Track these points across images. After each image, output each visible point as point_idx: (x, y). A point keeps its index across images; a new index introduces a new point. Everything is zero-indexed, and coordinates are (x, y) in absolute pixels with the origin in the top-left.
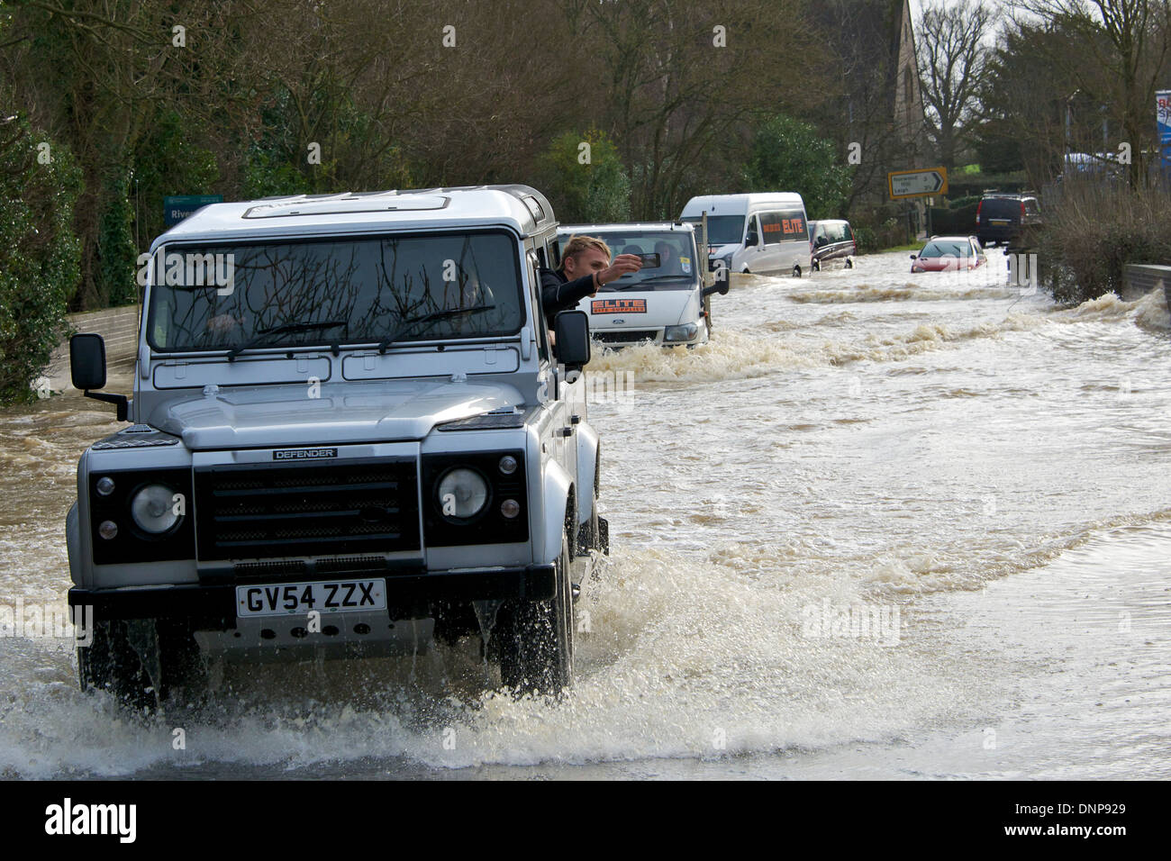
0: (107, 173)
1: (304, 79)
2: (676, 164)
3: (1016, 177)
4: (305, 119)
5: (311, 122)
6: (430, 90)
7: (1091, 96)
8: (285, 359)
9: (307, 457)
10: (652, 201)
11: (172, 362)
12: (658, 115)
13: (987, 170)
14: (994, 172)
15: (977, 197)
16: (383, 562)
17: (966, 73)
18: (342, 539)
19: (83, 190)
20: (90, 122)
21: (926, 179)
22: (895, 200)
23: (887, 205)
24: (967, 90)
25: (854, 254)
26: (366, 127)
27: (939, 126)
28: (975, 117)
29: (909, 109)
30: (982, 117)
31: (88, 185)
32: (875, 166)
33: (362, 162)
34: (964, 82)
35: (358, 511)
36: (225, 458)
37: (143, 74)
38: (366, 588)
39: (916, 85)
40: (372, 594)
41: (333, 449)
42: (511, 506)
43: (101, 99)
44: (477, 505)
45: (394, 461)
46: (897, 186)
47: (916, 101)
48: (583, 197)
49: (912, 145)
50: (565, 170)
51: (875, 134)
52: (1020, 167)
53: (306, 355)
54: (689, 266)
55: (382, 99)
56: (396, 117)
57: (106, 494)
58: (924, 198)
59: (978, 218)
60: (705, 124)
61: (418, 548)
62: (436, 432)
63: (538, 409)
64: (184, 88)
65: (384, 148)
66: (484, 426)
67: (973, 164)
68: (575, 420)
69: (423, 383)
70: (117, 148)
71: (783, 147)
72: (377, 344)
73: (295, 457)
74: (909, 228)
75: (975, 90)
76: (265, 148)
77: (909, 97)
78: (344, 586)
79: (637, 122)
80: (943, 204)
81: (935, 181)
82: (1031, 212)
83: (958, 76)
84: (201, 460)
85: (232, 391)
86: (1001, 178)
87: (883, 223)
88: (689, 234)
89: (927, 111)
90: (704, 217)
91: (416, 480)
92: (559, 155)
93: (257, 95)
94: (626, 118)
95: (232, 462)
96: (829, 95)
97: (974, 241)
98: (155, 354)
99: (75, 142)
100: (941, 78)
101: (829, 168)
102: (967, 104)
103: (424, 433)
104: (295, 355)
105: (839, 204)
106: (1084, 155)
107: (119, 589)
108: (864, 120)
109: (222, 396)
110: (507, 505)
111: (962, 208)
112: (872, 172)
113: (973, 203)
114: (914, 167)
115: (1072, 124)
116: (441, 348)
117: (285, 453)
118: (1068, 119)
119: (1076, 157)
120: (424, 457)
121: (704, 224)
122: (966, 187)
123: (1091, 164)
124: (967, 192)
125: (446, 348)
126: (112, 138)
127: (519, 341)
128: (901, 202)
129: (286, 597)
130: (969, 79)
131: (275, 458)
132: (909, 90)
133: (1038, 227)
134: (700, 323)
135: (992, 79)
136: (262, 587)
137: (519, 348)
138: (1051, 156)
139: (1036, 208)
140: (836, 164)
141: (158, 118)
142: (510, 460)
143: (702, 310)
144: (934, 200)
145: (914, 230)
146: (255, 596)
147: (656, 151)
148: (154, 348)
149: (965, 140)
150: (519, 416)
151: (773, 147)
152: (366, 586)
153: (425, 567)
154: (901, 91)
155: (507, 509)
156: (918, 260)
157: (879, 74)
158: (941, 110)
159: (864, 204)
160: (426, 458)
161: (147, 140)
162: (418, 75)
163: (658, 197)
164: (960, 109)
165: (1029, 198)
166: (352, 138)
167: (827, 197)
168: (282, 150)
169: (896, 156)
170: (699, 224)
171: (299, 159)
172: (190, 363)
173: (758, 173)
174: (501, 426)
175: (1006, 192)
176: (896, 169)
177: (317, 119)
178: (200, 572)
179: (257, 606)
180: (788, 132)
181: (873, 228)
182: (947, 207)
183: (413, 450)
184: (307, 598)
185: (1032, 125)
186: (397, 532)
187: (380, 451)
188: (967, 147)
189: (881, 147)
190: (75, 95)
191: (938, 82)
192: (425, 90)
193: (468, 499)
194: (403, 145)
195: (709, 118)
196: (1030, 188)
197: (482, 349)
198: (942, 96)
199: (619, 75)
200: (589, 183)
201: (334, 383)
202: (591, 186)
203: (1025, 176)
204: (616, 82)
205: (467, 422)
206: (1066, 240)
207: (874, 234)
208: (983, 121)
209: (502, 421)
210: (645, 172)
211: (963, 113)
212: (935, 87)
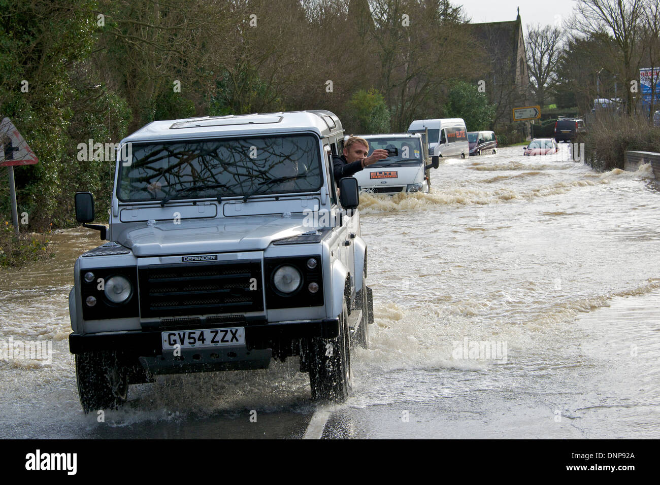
0: (143, 112)
1: (236, 66)
2: (412, 106)
3: (573, 110)
4: (236, 85)
5: (239, 87)
6: (295, 71)
7: (609, 71)
8: (192, 205)
9: (201, 260)
10: (400, 123)
11: (130, 207)
12: (403, 82)
13: (560, 107)
14: (563, 108)
15: (554, 120)
16: (243, 318)
17: (549, 61)
18: (221, 305)
19: (132, 119)
20: (135, 88)
21: (530, 111)
22: (516, 121)
23: (512, 124)
24: (550, 69)
25: (497, 147)
26: (265, 89)
27: (536, 86)
28: (554, 82)
29: (522, 78)
30: (557, 81)
31: (134, 117)
32: (506, 106)
33: (263, 105)
34: (549, 64)
35: (229, 290)
36: (155, 261)
37: (160, 64)
38: (234, 333)
39: (525, 67)
40: (237, 335)
41: (215, 256)
42: (314, 286)
43: (140, 76)
44: (295, 286)
45: (249, 262)
46: (517, 115)
47: (526, 74)
48: (368, 121)
49: (524, 95)
50: (359, 108)
51: (506, 90)
52: (575, 105)
53: (203, 203)
54: (419, 155)
55: (272, 76)
56: (279, 84)
57: (90, 281)
58: (530, 120)
59: (555, 130)
60: (426, 86)
61: (263, 310)
62: (272, 245)
63: (330, 231)
64: (179, 71)
65: (273, 99)
66: (299, 242)
67: (553, 104)
68: (352, 236)
69: (267, 218)
70: (148, 99)
71: (462, 97)
72: (242, 197)
73: (194, 260)
74: (523, 135)
75: (554, 69)
76: (217, 99)
77: (522, 72)
78: (221, 331)
79: (394, 86)
80: (538, 123)
81: (535, 113)
82: (581, 126)
83: (546, 62)
84: (142, 262)
85: (162, 223)
86: (566, 110)
87: (510, 132)
88: (419, 139)
89: (531, 79)
90: (426, 130)
91: (261, 272)
92: (357, 101)
93: (214, 74)
94: (388, 84)
95: (160, 263)
96: (485, 72)
97: (554, 140)
98: (121, 203)
99: (128, 97)
100: (537, 64)
101: (484, 106)
102: (550, 76)
103: (265, 246)
104: (197, 203)
105: (489, 124)
106: (606, 100)
107: (97, 334)
108: (501, 84)
109: (158, 226)
110: (312, 286)
111: (548, 125)
112: (505, 108)
113: (553, 123)
114: (525, 106)
115: (600, 85)
116: (277, 199)
117: (189, 258)
118: (598, 82)
119: (602, 100)
120: (266, 259)
121: (426, 134)
122: (550, 115)
123: (609, 104)
124: (550, 117)
125: (280, 199)
126: (146, 95)
127: (320, 194)
128: (519, 122)
129: (190, 338)
130: (551, 64)
131: (183, 260)
132: (522, 70)
133: (584, 134)
134: (425, 183)
135: (562, 64)
136: (176, 332)
137: (320, 199)
138: (590, 100)
139: (583, 124)
140: (487, 105)
141: (167, 85)
142: (313, 261)
143: (425, 176)
144: (535, 121)
145: (525, 136)
146: (172, 338)
147: (402, 98)
148: (120, 200)
149: (549, 93)
150: (318, 236)
151: (458, 96)
152: (234, 331)
153: (267, 321)
154: (518, 70)
155: (312, 288)
156: (527, 150)
157: (508, 62)
158: (537, 78)
159: (501, 124)
160: (267, 260)
161: (162, 96)
162: (288, 64)
163: (404, 121)
164: (546, 78)
165: (580, 120)
166: (259, 94)
167: (483, 120)
168: (225, 100)
169: (516, 101)
170: (424, 134)
171: (233, 103)
172: (140, 208)
173: (451, 109)
174: (309, 242)
175: (569, 117)
176: (516, 107)
177: (242, 85)
178: (142, 324)
179: (174, 343)
180: (464, 89)
181: (506, 135)
182: (540, 125)
183: (259, 256)
184: (201, 338)
185: (581, 85)
186: (250, 301)
187: (241, 256)
188: (550, 96)
189: (509, 96)
190: (128, 75)
191: (536, 65)
192: (293, 71)
193: (290, 283)
194: (282, 97)
195: (428, 83)
196: (580, 115)
197: (300, 199)
198: (538, 72)
199: (385, 63)
200: (371, 115)
201: (218, 218)
202: (372, 116)
203: (578, 109)
204: (383, 66)
205: (290, 240)
206: (597, 139)
207: (506, 137)
208: (558, 84)
209: (309, 239)
210: (397, 109)
211: (548, 80)
212: (535, 68)
